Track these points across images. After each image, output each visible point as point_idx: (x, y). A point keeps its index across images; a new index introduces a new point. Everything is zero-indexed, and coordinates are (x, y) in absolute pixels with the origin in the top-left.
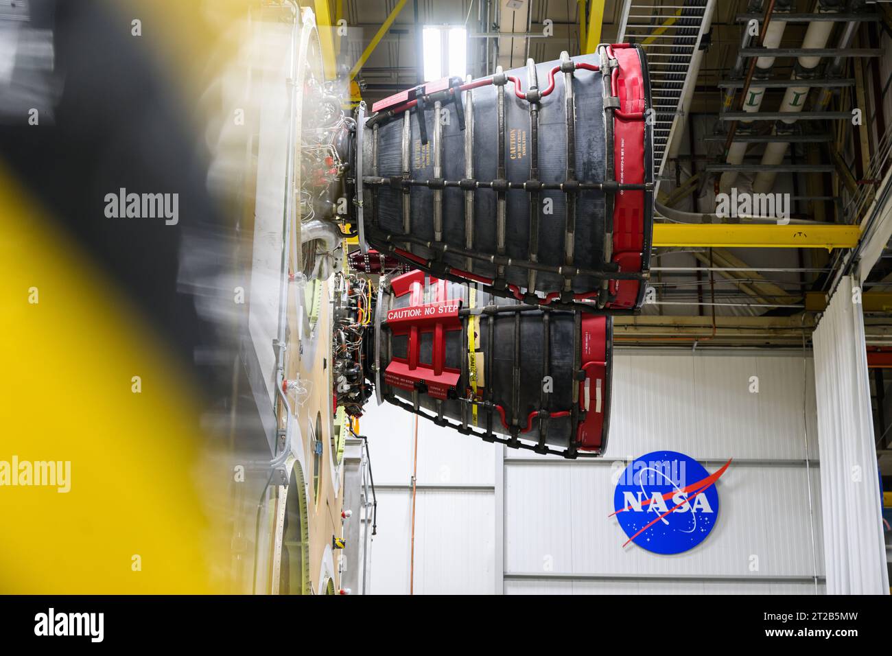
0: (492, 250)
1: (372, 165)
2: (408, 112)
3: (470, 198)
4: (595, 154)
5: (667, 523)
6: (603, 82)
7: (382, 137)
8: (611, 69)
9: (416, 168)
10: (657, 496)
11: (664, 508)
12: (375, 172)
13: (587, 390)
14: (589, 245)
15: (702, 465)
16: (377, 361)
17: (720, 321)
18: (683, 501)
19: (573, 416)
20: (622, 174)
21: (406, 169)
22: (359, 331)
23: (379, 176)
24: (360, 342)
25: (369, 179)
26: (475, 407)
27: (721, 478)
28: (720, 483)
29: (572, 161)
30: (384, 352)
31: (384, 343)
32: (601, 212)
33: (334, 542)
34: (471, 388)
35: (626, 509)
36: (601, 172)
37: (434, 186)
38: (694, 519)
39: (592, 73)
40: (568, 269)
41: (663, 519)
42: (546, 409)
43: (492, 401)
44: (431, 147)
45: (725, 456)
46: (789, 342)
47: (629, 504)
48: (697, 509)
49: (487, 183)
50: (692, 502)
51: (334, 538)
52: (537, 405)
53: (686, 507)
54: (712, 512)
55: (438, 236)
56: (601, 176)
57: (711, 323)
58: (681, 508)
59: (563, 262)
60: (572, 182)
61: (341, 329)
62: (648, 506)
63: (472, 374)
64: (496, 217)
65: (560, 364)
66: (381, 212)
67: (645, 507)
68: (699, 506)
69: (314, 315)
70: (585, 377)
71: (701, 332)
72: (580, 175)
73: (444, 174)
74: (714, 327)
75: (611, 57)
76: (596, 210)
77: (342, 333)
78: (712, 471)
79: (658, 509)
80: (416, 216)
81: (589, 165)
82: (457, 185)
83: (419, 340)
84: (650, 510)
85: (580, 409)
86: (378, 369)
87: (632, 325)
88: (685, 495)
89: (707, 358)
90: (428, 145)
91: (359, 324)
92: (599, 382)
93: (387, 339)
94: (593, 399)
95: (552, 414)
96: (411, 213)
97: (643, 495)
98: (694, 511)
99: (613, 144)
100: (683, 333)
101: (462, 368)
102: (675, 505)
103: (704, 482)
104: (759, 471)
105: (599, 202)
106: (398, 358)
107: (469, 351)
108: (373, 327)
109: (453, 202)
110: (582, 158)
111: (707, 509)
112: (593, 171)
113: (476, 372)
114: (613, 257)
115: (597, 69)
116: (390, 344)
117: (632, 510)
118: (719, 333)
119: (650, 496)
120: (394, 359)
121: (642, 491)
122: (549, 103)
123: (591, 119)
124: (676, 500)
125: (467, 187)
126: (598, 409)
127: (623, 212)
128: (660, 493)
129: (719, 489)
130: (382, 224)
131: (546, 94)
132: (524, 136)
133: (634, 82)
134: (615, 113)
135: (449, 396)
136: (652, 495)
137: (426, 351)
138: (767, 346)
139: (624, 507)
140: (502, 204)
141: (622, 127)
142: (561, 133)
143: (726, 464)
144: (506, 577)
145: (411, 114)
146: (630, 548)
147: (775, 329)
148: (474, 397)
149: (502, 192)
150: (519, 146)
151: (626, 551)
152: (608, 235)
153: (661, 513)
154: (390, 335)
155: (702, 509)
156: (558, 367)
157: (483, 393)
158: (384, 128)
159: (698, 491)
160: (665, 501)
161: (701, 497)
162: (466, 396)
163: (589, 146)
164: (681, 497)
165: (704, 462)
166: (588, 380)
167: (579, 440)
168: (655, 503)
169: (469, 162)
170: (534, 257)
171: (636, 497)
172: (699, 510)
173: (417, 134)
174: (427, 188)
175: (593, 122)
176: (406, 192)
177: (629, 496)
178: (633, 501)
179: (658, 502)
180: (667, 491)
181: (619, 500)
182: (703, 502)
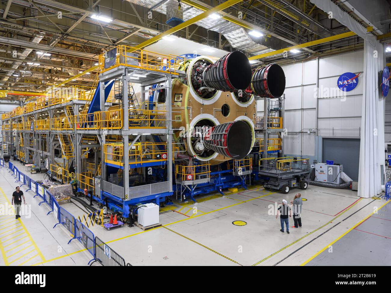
10: (345, 81)
11: (347, 83)
15: (354, 74)
35: (339, 84)
38: (353, 85)
41: (347, 85)
45: (359, 72)
50: (352, 82)
53: (351, 82)
67: (343, 83)
74: (355, 47)
87: (340, 50)
88: (351, 80)
103: (355, 77)
111: (355, 82)
117: (340, 84)
119: (344, 81)
124: (349, 81)
129: (359, 78)
159: (353, 79)
171: (341, 82)
172: (354, 83)
177: (340, 82)
178: (341, 83)
179: (346, 82)
180: (347, 80)
181: (338, 83)
182: (355, 81)
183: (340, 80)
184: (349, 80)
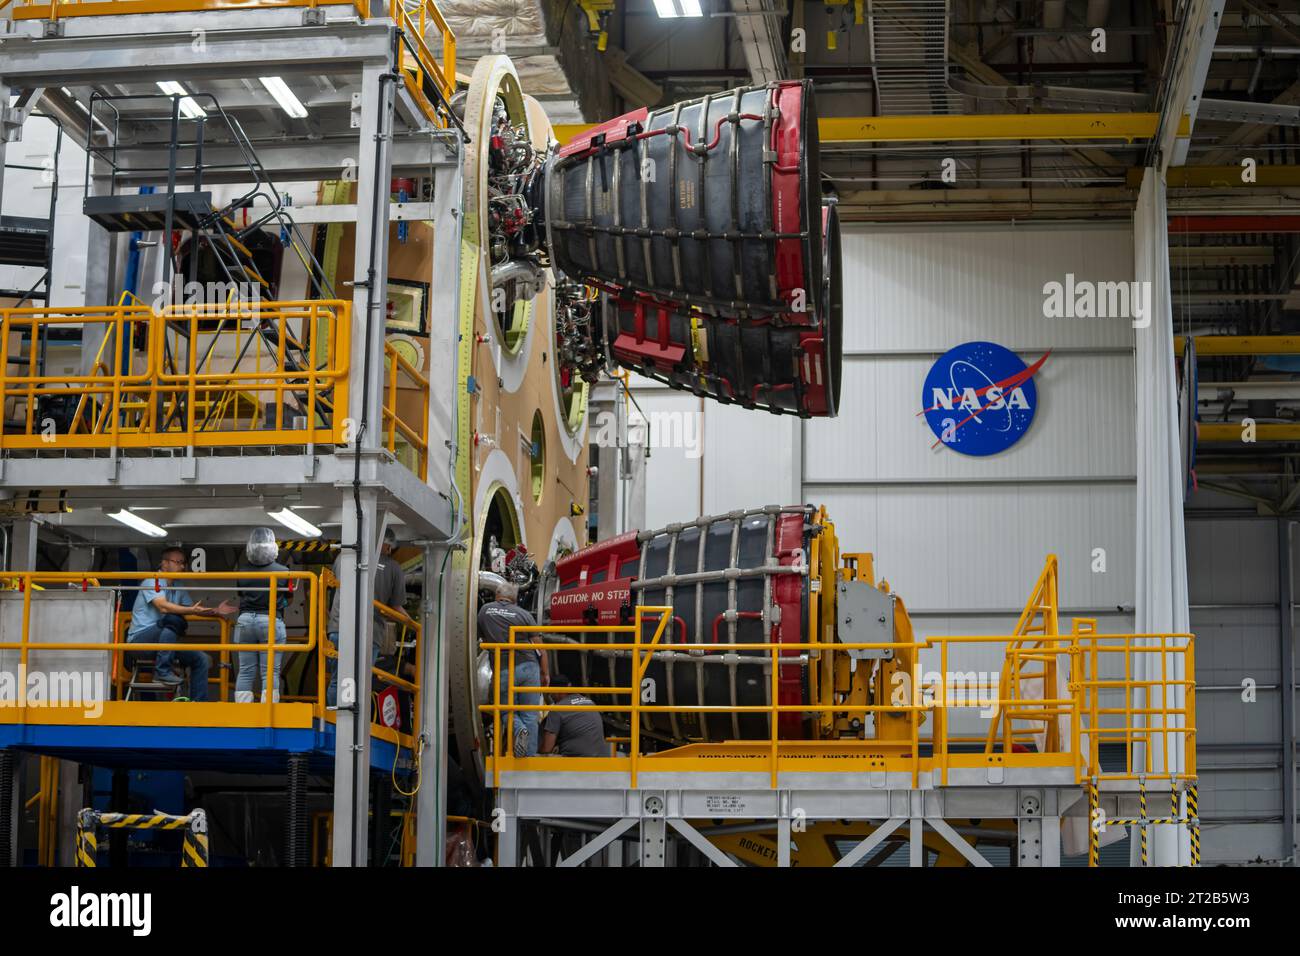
0: (671, 286)
1: (560, 209)
2: (591, 158)
3: (647, 243)
4: (756, 205)
5: (980, 421)
6: (765, 133)
7: (569, 181)
8: (772, 120)
9: (598, 214)
10: (969, 392)
11: (976, 405)
12: (563, 218)
13: (807, 364)
14: (756, 283)
15: (1019, 356)
16: (605, 335)
17: (1037, 194)
18: (997, 397)
19: (795, 388)
20: (780, 224)
21: (589, 215)
22: (587, 306)
23: (566, 220)
24: (588, 317)
25: (558, 223)
26: (703, 381)
27: (1041, 369)
28: (1039, 374)
29: (735, 212)
30: (611, 324)
31: (612, 317)
32: (764, 256)
33: (572, 510)
34: (696, 362)
35: (936, 407)
36: (761, 221)
37: (614, 234)
38: (1010, 417)
39: (755, 122)
40: (740, 304)
41: (976, 418)
42: (769, 382)
43: (718, 375)
44: (611, 195)
45: (1045, 344)
46: (1114, 214)
47: (939, 402)
48: (1013, 406)
49: (660, 232)
50: (1007, 401)
51: (572, 506)
52: (761, 378)
53: (1001, 403)
54: (1028, 407)
55: (622, 274)
56: (761, 226)
57: (1027, 197)
58: (995, 404)
59: (735, 298)
60: (735, 233)
61: (569, 304)
62: (959, 404)
63: (695, 350)
64: (671, 260)
65: (780, 341)
66: (570, 250)
67: (956, 404)
68: (1015, 403)
69: (523, 329)
70: (805, 352)
71: (1018, 207)
72: (743, 224)
73: (622, 223)
74: (1031, 201)
75: (775, 105)
76: (760, 255)
77: (569, 311)
78: (1030, 362)
79: (970, 406)
80: (601, 256)
81: (751, 215)
82: (633, 233)
83: (645, 315)
84: (961, 407)
85: (802, 382)
86: (607, 343)
87: (941, 202)
88: (1000, 390)
89: (1028, 234)
90: (608, 193)
91: (586, 300)
92: (817, 357)
93: (614, 312)
94: (813, 372)
95: (775, 387)
96: (597, 254)
97: (954, 391)
98: (1009, 407)
99: (771, 197)
100: (999, 207)
101: (686, 342)
102: (989, 402)
103: (1021, 376)
104: (1083, 361)
105: (761, 248)
106: (626, 332)
107: (691, 328)
108: (601, 302)
109: (633, 246)
110: (744, 209)
111: (1023, 405)
112: (755, 221)
113: (699, 349)
114: (778, 293)
115: (760, 118)
116: (617, 319)
117: (941, 408)
118: (1036, 207)
119: (962, 393)
120: (622, 333)
121: (952, 386)
122: (716, 154)
123: (752, 172)
124: (990, 395)
125: (641, 236)
126: (819, 382)
127: (783, 256)
128: (972, 389)
129: (1039, 383)
130: (574, 260)
131: (713, 146)
132: (693, 187)
133: (793, 131)
134: (774, 166)
135: (675, 370)
136: (963, 391)
137: (652, 326)
138: (1096, 217)
139: (933, 405)
140: (675, 250)
141: (780, 178)
142: (726, 185)
143: (1046, 354)
144: (805, 484)
145: (594, 159)
146: (940, 451)
147: (1101, 203)
148: (700, 371)
149: (674, 240)
150: (688, 197)
151: (936, 453)
152: (772, 278)
153: (974, 411)
154: (617, 309)
155: (1018, 406)
156: (778, 343)
157: (708, 367)
158: (571, 172)
159: (1014, 386)
160: (978, 398)
161: (1018, 392)
162: (692, 370)
163: (751, 198)
164: (996, 393)
165: (1022, 353)
166: (807, 355)
167: (806, 408)
168: (967, 399)
169: (645, 212)
170: (708, 293)
171: (946, 393)
172: (1015, 407)
173: (599, 181)
174: (607, 235)
175: (754, 174)
176: (592, 237)
177: (938, 393)
178: (943, 399)
179: (970, 399)
180: (980, 386)
181: (928, 398)
182: (1019, 398)
183: (935, 379)
184: (989, 385)
